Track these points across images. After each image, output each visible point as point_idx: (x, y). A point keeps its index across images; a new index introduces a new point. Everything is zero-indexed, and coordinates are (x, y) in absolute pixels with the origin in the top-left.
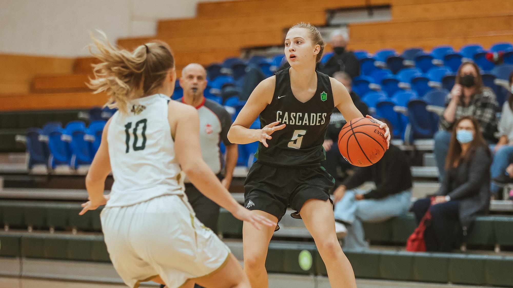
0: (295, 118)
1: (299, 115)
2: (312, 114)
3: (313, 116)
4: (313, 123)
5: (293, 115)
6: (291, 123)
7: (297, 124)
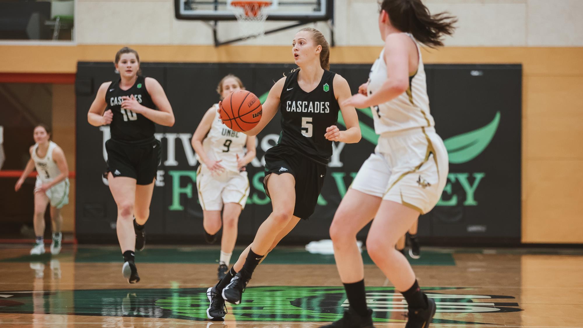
0: (301, 106)
1: (305, 104)
2: (316, 103)
3: (317, 104)
4: (317, 110)
5: (300, 103)
6: (298, 111)
7: (303, 111)
